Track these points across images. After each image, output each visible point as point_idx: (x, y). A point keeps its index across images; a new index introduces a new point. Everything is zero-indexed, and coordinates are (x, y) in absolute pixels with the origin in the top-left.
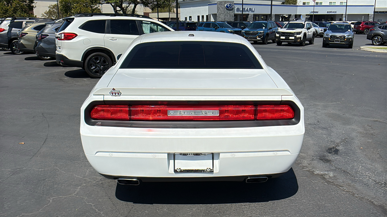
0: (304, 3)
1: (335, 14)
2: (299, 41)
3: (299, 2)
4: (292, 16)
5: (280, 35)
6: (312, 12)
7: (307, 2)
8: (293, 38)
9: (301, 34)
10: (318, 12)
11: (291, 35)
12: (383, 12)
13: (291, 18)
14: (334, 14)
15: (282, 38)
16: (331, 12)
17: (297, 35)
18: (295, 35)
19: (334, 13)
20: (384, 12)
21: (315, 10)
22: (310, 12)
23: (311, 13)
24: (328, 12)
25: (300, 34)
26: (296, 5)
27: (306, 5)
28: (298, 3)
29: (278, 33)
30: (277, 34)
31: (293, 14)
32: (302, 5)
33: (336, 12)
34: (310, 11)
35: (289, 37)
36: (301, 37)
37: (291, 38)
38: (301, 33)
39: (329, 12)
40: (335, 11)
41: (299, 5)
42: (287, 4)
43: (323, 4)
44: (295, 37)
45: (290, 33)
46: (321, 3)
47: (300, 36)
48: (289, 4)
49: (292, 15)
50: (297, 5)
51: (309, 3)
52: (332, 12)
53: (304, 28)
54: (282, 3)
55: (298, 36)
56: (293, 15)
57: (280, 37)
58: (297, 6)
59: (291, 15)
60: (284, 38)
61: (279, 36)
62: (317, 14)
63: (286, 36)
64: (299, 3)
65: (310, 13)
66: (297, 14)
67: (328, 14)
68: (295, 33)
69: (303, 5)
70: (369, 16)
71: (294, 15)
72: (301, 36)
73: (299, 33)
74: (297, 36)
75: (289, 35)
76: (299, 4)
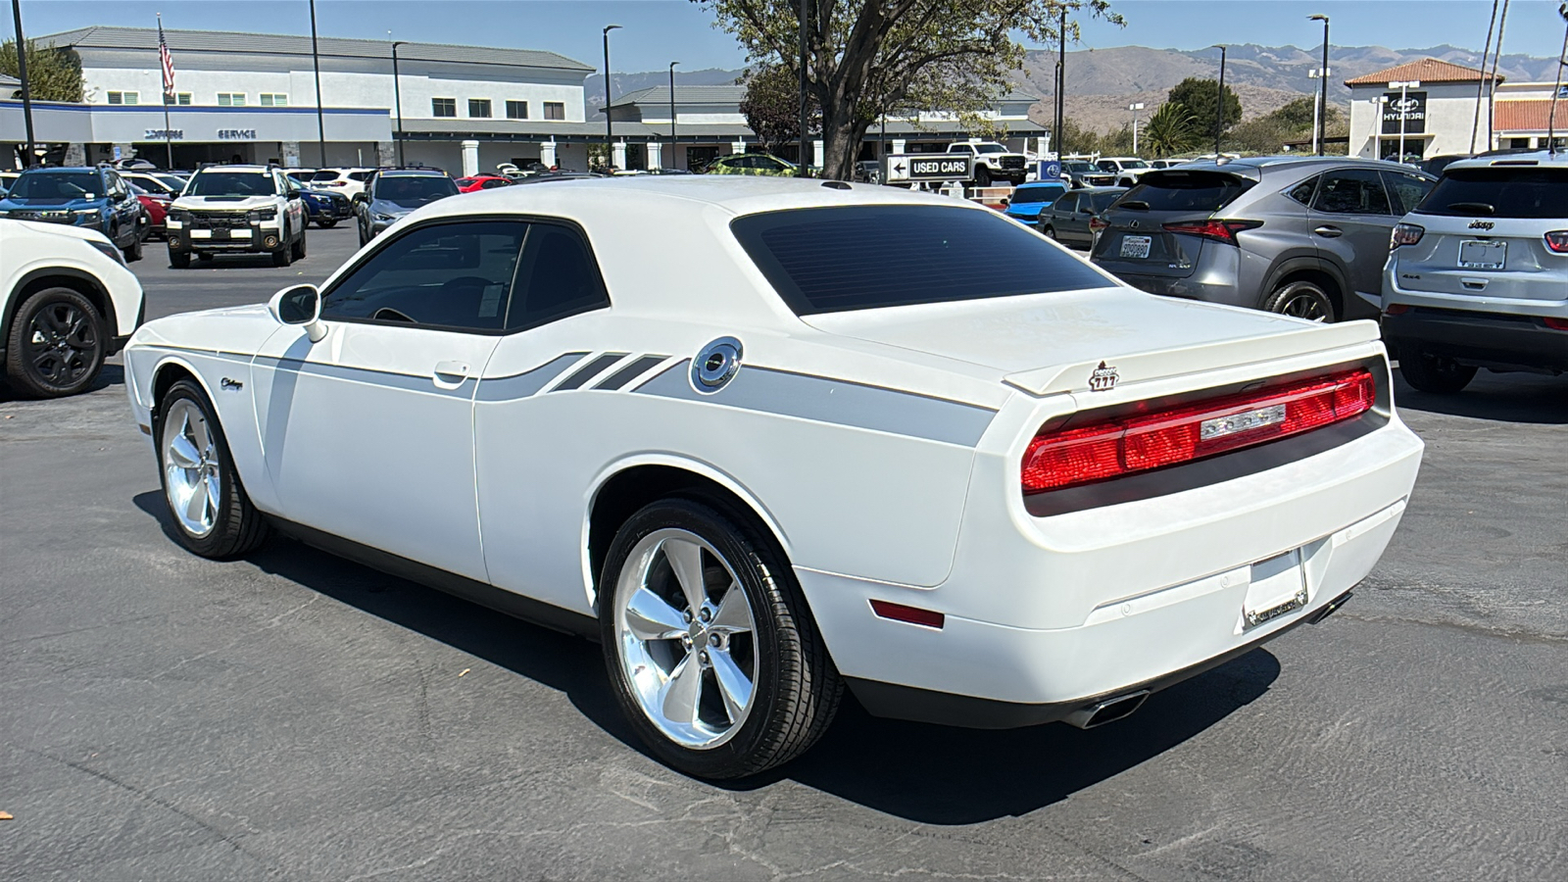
0: (114, 97)
1: (250, 140)
2: (272, 243)
3: (93, 91)
4: (74, 149)
5: (188, 223)
6: (158, 134)
7: (125, 94)
8: (247, 233)
9: (276, 217)
10: (181, 132)
11: (235, 221)
12: (425, 135)
13: (70, 158)
14: (245, 140)
15: (195, 234)
16: (234, 133)
17: (262, 220)
18: (253, 223)
19: (247, 137)
20: (427, 134)
21: (173, 126)
22: (148, 132)
23: (151, 137)
24: (221, 133)
25: (272, 219)
26: (80, 104)
27: (123, 103)
28: (87, 95)
29: (177, 215)
30: (173, 219)
31: (76, 139)
32: (106, 102)
33: (253, 132)
34: (149, 130)
35: (229, 231)
36: (278, 229)
37: (235, 234)
38: (275, 212)
39: (227, 132)
40: (248, 131)
41: (92, 104)
42: (38, 99)
43: (193, 103)
44: (256, 229)
45: (232, 215)
46: (185, 98)
47: (276, 226)
48: (50, 99)
49: (71, 147)
50: (86, 102)
51: (136, 95)
52: (239, 135)
53: (274, 191)
54: (17, 93)
55: (265, 225)
56: (75, 146)
57: (186, 230)
58: (88, 108)
59: (68, 144)
60: (206, 234)
61: (183, 226)
62: (178, 140)
63: (216, 225)
64: (90, 96)
65: (147, 138)
66: (95, 142)
67: (224, 140)
68: (252, 214)
69: (110, 102)
70: (380, 148)
71: (79, 145)
72: (276, 223)
73: (269, 214)
74: (262, 227)
75: (226, 223)
76: (93, 99)
